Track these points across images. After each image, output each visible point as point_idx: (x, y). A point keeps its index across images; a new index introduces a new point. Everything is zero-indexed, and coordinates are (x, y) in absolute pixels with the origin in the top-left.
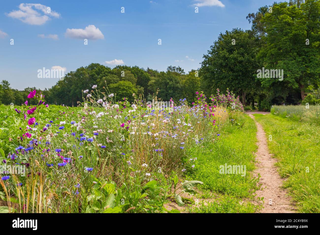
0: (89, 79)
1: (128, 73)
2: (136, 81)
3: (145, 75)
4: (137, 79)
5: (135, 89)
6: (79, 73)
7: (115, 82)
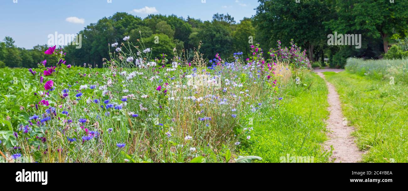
0: (114, 33)
1: (164, 24)
2: (174, 34)
3: (184, 26)
4: (174, 32)
5: (173, 44)
6: (101, 25)
7: (147, 36)
